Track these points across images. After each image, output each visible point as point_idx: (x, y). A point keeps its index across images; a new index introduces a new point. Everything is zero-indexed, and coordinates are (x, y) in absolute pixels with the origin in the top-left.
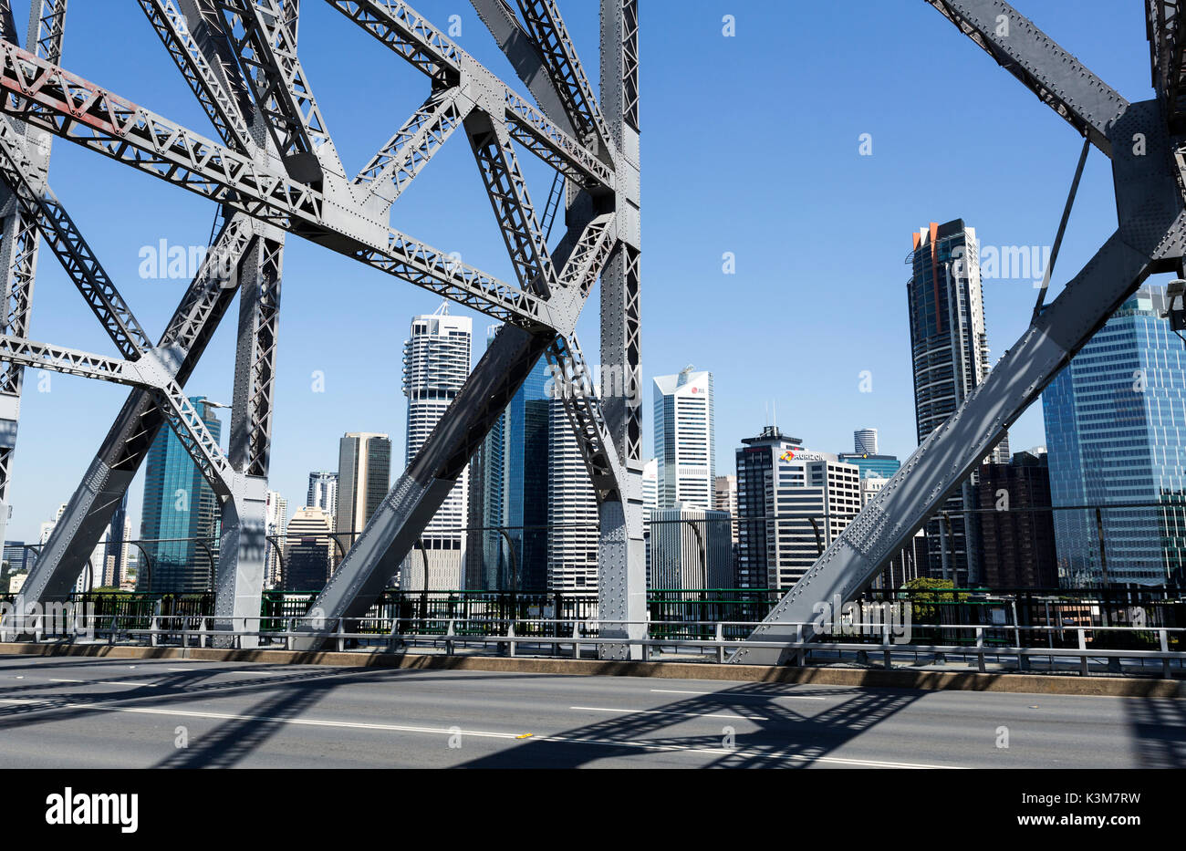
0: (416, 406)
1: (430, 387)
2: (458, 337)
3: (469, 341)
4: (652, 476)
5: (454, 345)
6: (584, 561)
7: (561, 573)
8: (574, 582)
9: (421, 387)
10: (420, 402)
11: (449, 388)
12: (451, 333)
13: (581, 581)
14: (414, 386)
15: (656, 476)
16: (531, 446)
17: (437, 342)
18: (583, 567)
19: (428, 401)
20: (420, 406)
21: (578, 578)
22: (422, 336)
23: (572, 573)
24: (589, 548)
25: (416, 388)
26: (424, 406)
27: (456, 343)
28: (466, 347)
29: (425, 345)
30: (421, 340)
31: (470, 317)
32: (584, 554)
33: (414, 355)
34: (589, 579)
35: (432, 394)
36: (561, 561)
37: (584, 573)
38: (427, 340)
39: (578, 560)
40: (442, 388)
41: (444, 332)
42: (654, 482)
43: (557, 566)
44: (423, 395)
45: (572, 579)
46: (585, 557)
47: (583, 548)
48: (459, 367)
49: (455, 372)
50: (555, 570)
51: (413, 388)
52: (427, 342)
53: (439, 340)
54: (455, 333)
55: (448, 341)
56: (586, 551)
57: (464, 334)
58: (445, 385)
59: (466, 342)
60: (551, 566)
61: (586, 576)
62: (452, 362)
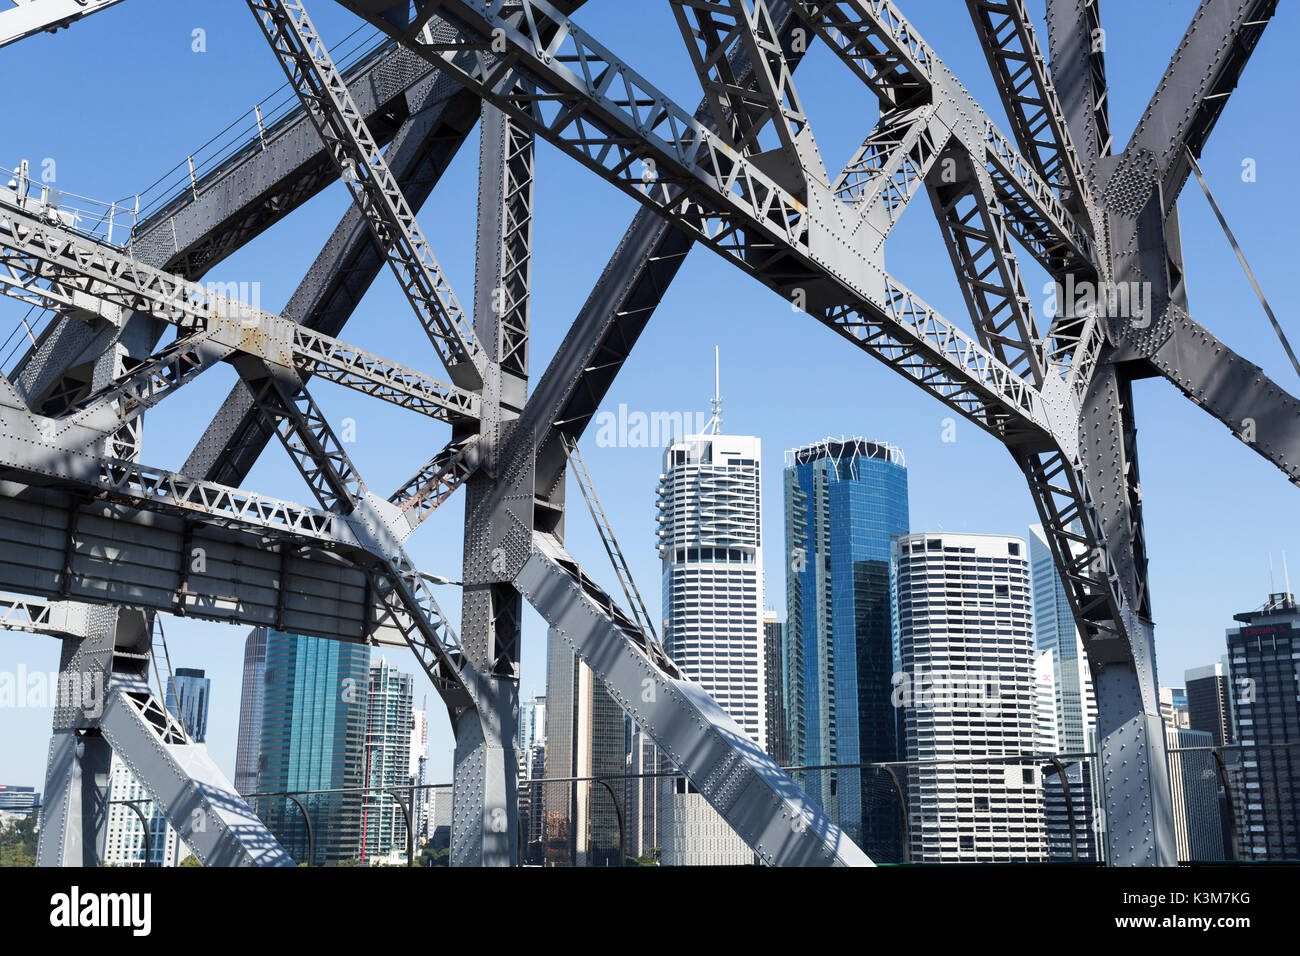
0: (682, 573)
1: (703, 543)
2: (741, 467)
3: (757, 473)
4: (1047, 678)
5: (736, 480)
6: (970, 810)
7: (935, 830)
8: (956, 845)
9: (690, 544)
10: (689, 566)
11: (732, 545)
12: (731, 462)
13: (967, 843)
14: (678, 542)
15: (1052, 677)
16: (864, 633)
17: (710, 475)
18: (969, 820)
19: (701, 565)
20: (690, 572)
21: (963, 839)
22: (686, 466)
23: (953, 830)
24: (977, 791)
25: (680, 545)
26: (695, 572)
27: (739, 476)
28: (754, 481)
29: (693, 479)
30: (687, 472)
31: (757, 437)
32: (969, 800)
33: (677, 495)
34: (979, 840)
35: (707, 554)
36: (935, 810)
37: (971, 830)
38: (695, 472)
39: (961, 810)
40: (722, 545)
41: (720, 460)
42: (1050, 687)
43: (927, 819)
44: (693, 555)
45: (954, 840)
46: (971, 805)
47: (968, 791)
48: (745, 513)
49: (739, 519)
50: (925, 825)
51: (677, 546)
52: (696, 476)
53: (713, 472)
54: (736, 462)
55: (727, 473)
56: (972, 795)
57: (750, 462)
58: (725, 540)
59: (754, 475)
60: (918, 819)
61: (974, 834)
62: (733, 505)
